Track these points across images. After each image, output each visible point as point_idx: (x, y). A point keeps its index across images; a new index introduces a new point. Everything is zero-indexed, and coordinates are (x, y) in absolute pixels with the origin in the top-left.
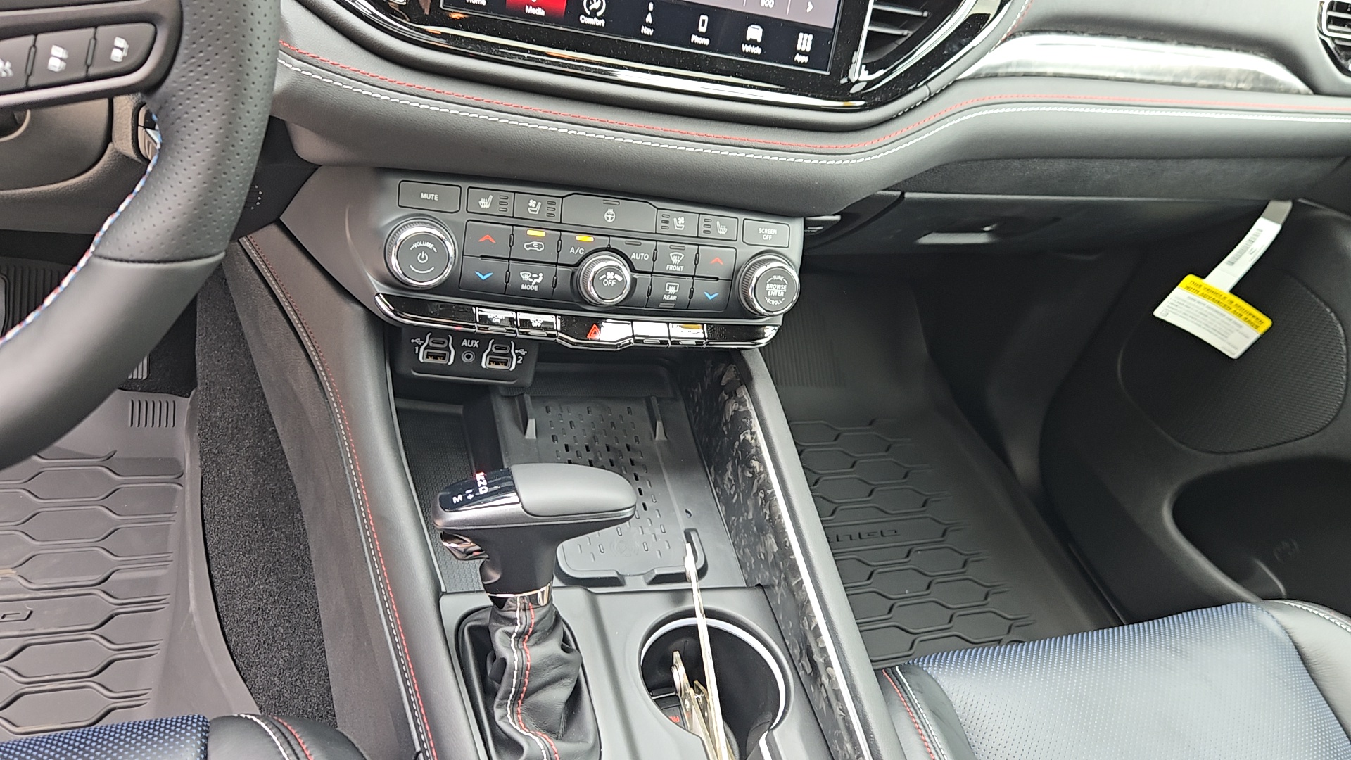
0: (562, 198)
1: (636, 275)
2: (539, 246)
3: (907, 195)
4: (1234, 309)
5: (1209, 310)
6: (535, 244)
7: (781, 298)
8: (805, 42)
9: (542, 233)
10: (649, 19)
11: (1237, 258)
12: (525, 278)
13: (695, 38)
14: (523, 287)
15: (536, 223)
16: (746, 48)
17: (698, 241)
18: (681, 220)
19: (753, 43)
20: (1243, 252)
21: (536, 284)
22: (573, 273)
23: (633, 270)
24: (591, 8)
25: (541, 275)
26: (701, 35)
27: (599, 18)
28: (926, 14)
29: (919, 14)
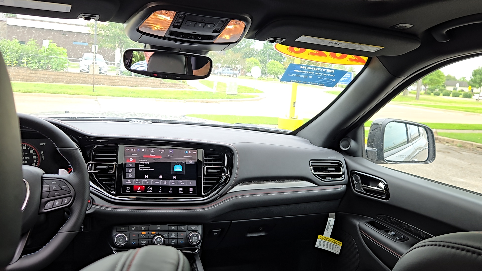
0: (149, 226)
1: (165, 239)
2: (144, 236)
3: (232, 221)
4: (333, 241)
5: (328, 243)
6: (144, 235)
7: (196, 240)
8: (191, 189)
9: (145, 233)
10: (160, 190)
11: (328, 228)
12: (142, 242)
13: (169, 192)
14: (142, 244)
15: (143, 231)
16: (179, 192)
17: (177, 231)
18: (174, 227)
19: (181, 191)
20: (328, 227)
21: (145, 243)
22: (152, 240)
23: (164, 238)
24: (149, 189)
25: (145, 241)
26: (171, 191)
27: (151, 191)
28: (216, 181)
29: (214, 182)
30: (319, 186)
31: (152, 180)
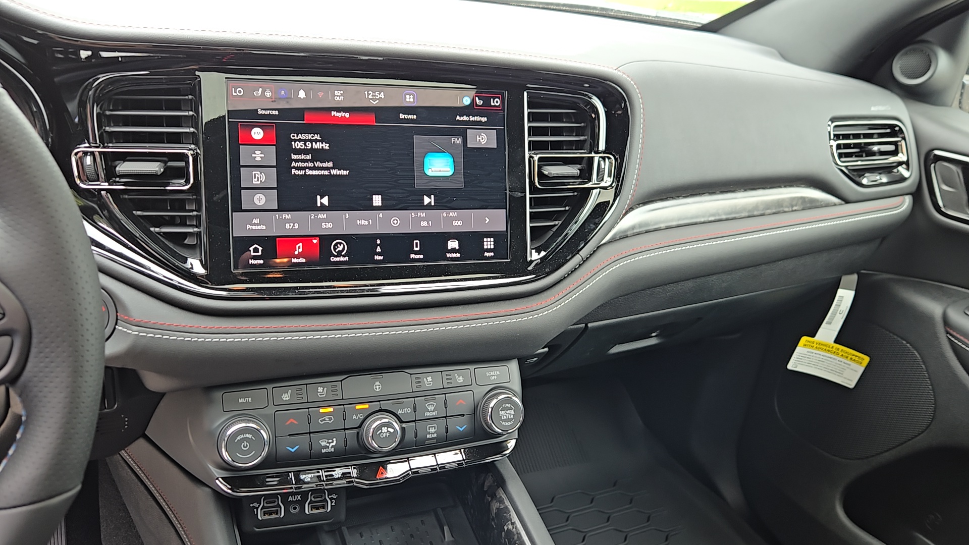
0: (341, 381)
1: (404, 425)
2: (330, 419)
3: (590, 325)
4: (841, 354)
5: (825, 358)
6: (327, 418)
7: (512, 419)
8: (489, 243)
9: (331, 410)
10: (379, 249)
11: (832, 318)
12: (323, 444)
13: (412, 256)
14: (324, 451)
15: (325, 403)
16: (449, 255)
17: (444, 391)
18: (429, 379)
19: (453, 250)
20: (834, 314)
21: (332, 446)
22: (358, 433)
23: (401, 422)
24: (337, 251)
25: (334, 439)
26: (416, 253)
27: (344, 256)
28: (567, 208)
29: (563, 209)
30: (847, 201)
31: (347, 214)
